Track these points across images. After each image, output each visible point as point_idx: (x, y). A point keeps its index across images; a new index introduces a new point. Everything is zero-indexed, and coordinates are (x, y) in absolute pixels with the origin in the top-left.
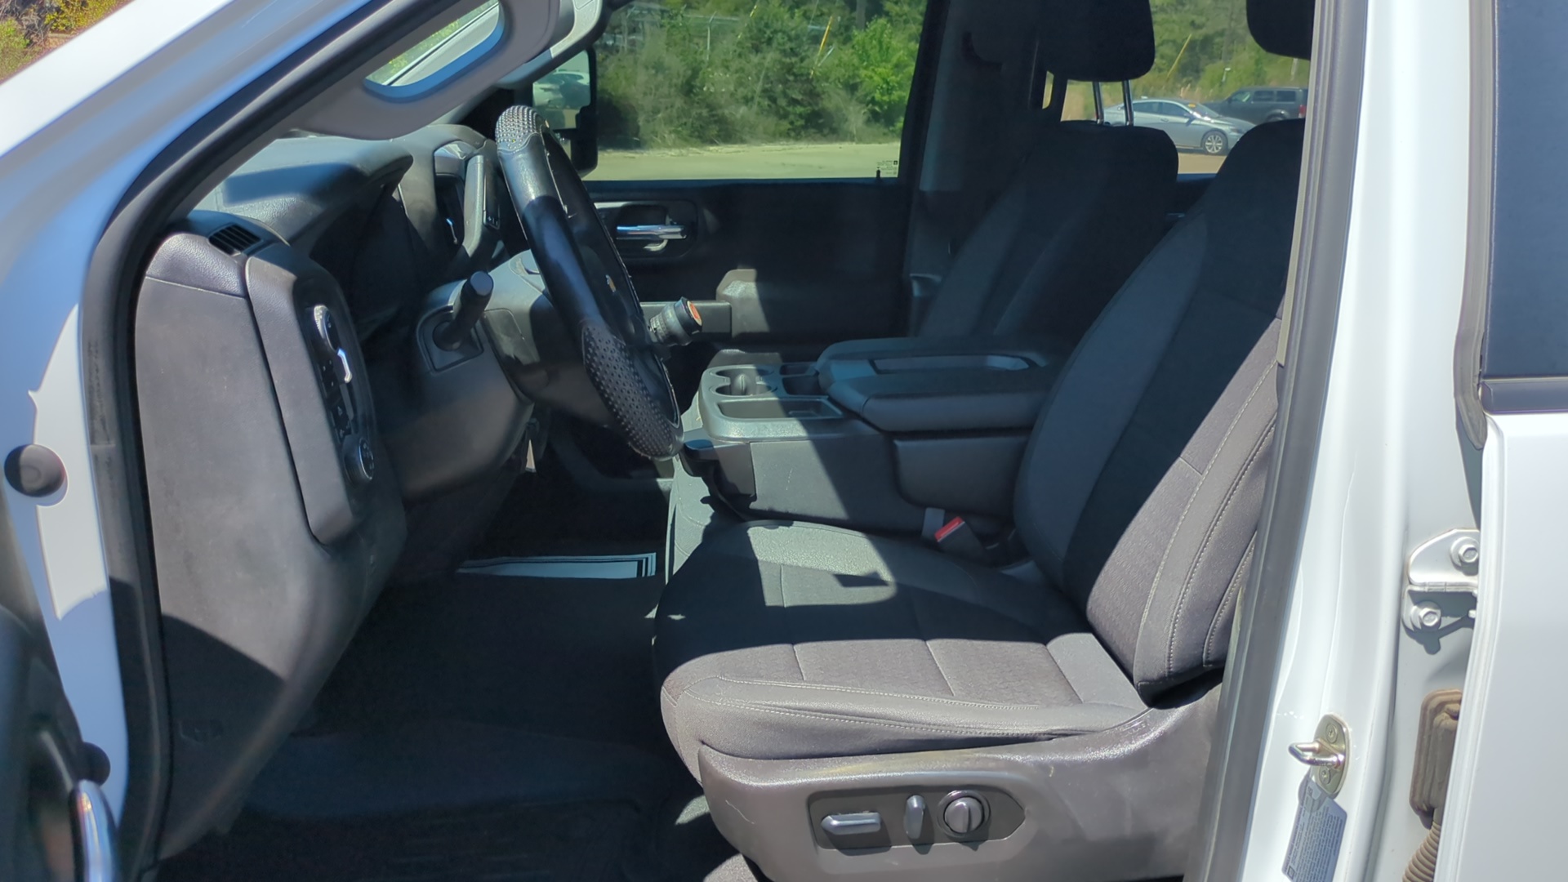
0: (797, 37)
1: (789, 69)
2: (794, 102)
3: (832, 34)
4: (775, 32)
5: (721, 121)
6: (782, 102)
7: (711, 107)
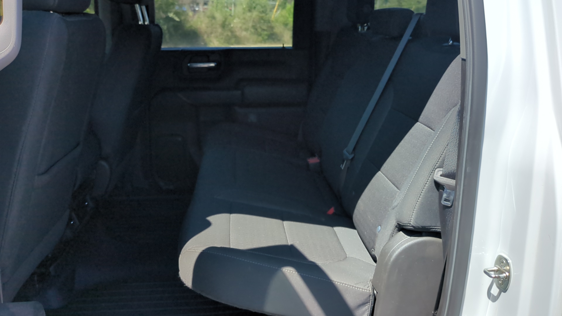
0: (265, 6)
1: (262, 18)
2: (264, 30)
3: (279, 6)
4: (257, 5)
5: (236, 37)
6: (259, 30)
7: (232, 32)
